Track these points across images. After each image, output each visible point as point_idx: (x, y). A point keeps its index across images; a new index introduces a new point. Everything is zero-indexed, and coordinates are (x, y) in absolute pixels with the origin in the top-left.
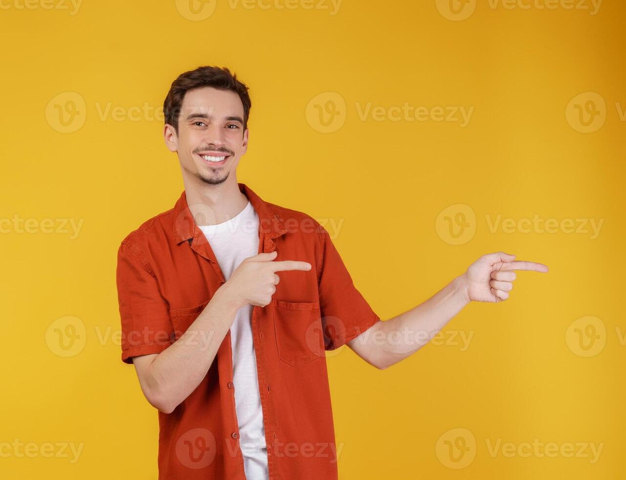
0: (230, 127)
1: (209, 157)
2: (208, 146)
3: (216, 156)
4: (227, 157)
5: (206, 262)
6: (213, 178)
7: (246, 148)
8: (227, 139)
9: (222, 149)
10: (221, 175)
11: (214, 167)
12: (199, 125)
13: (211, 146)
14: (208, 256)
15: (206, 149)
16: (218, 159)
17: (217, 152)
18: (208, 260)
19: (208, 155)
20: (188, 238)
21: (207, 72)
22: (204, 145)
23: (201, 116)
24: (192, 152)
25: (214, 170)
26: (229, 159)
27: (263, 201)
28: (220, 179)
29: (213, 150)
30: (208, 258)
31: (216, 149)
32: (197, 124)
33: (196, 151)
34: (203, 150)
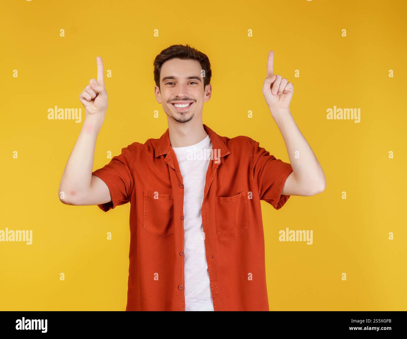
0: (192, 83)
1: (178, 105)
2: (175, 98)
3: (182, 103)
4: (191, 104)
5: (173, 170)
6: (181, 119)
7: (210, 97)
8: (188, 92)
9: (186, 99)
10: (187, 117)
11: (182, 111)
12: (171, 84)
13: (178, 97)
14: (175, 167)
15: (175, 100)
16: (184, 106)
17: (181, 101)
18: (174, 170)
19: (177, 104)
20: (164, 154)
21: (175, 49)
22: (173, 97)
23: (172, 78)
24: (166, 102)
25: (182, 114)
26: (193, 105)
27: (217, 134)
28: (187, 119)
29: (179, 100)
30: (174, 168)
31: (181, 99)
32: (169, 84)
33: (168, 101)
34: (173, 100)
